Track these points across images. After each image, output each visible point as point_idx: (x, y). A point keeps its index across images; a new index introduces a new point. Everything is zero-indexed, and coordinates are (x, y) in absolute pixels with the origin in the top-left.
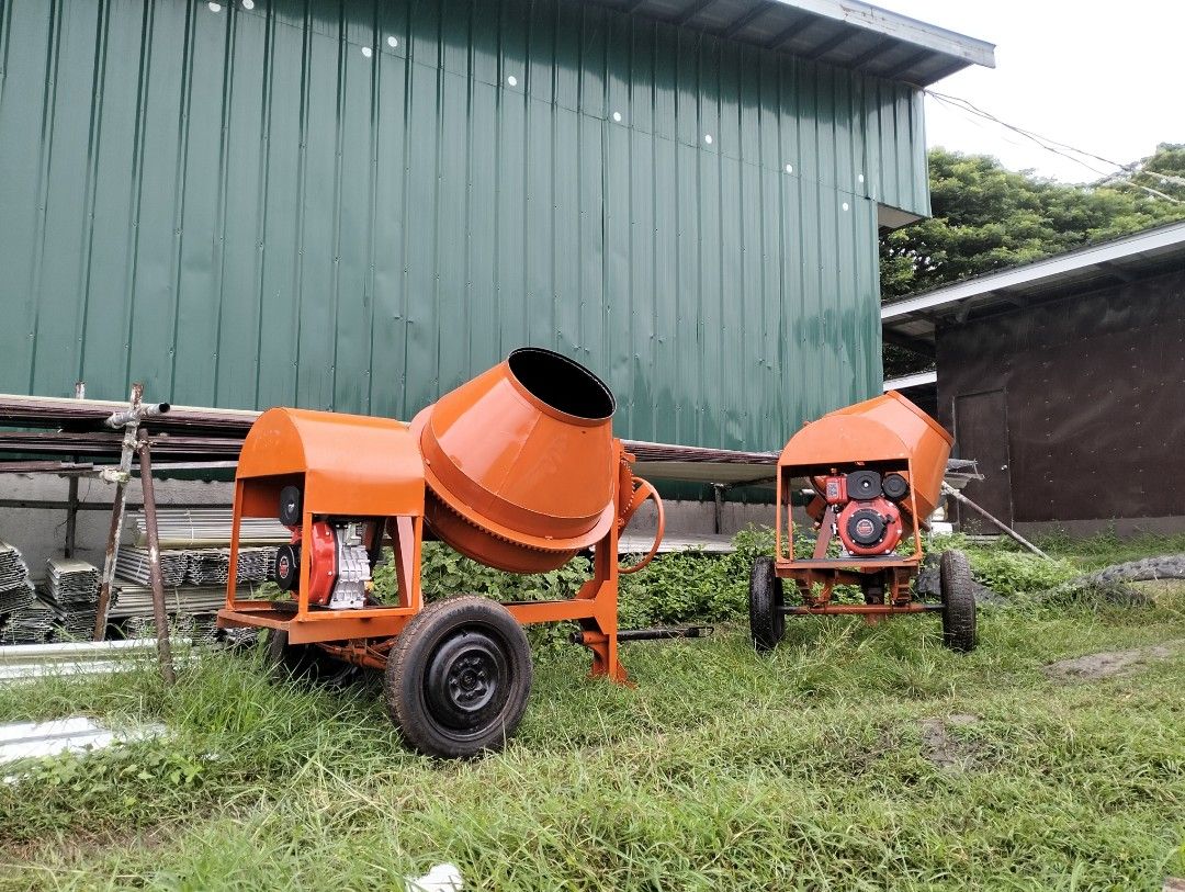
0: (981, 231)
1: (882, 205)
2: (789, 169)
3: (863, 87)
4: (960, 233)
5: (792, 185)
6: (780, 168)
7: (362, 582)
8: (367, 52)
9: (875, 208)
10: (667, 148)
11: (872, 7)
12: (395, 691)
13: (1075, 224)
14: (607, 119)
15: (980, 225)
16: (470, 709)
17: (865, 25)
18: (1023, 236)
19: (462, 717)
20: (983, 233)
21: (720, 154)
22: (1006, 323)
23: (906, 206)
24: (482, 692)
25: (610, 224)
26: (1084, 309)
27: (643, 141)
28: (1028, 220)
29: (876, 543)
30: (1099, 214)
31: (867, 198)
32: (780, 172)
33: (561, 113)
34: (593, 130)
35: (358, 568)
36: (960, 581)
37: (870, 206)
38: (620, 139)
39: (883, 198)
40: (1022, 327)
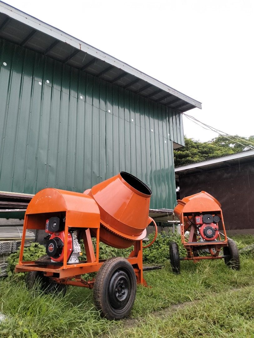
0: (183, 153)
1: (174, 142)
2: (152, 130)
3: (169, 111)
4: (179, 153)
5: (153, 135)
6: (150, 129)
7: (78, 253)
8: (40, 83)
9: (172, 143)
10: (122, 121)
11: (175, 90)
12: (100, 295)
13: (206, 152)
14: (106, 112)
15: (183, 151)
16: (121, 300)
17: (174, 94)
18: (194, 155)
19: (119, 304)
20: (184, 153)
21: (135, 125)
22: (198, 176)
23: (179, 143)
24: (124, 294)
25: (108, 141)
26: (219, 173)
27: (116, 119)
28: (195, 151)
29: (213, 237)
30: (211, 150)
31: (171, 140)
32: (150, 131)
33: (95, 108)
34: (103, 114)
35: (77, 247)
36: (235, 248)
37: (171, 142)
38: (110, 117)
39: (174, 140)
40: (202, 178)
